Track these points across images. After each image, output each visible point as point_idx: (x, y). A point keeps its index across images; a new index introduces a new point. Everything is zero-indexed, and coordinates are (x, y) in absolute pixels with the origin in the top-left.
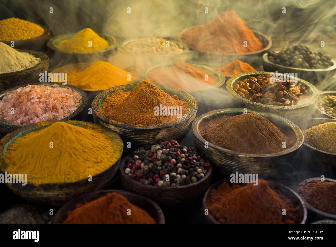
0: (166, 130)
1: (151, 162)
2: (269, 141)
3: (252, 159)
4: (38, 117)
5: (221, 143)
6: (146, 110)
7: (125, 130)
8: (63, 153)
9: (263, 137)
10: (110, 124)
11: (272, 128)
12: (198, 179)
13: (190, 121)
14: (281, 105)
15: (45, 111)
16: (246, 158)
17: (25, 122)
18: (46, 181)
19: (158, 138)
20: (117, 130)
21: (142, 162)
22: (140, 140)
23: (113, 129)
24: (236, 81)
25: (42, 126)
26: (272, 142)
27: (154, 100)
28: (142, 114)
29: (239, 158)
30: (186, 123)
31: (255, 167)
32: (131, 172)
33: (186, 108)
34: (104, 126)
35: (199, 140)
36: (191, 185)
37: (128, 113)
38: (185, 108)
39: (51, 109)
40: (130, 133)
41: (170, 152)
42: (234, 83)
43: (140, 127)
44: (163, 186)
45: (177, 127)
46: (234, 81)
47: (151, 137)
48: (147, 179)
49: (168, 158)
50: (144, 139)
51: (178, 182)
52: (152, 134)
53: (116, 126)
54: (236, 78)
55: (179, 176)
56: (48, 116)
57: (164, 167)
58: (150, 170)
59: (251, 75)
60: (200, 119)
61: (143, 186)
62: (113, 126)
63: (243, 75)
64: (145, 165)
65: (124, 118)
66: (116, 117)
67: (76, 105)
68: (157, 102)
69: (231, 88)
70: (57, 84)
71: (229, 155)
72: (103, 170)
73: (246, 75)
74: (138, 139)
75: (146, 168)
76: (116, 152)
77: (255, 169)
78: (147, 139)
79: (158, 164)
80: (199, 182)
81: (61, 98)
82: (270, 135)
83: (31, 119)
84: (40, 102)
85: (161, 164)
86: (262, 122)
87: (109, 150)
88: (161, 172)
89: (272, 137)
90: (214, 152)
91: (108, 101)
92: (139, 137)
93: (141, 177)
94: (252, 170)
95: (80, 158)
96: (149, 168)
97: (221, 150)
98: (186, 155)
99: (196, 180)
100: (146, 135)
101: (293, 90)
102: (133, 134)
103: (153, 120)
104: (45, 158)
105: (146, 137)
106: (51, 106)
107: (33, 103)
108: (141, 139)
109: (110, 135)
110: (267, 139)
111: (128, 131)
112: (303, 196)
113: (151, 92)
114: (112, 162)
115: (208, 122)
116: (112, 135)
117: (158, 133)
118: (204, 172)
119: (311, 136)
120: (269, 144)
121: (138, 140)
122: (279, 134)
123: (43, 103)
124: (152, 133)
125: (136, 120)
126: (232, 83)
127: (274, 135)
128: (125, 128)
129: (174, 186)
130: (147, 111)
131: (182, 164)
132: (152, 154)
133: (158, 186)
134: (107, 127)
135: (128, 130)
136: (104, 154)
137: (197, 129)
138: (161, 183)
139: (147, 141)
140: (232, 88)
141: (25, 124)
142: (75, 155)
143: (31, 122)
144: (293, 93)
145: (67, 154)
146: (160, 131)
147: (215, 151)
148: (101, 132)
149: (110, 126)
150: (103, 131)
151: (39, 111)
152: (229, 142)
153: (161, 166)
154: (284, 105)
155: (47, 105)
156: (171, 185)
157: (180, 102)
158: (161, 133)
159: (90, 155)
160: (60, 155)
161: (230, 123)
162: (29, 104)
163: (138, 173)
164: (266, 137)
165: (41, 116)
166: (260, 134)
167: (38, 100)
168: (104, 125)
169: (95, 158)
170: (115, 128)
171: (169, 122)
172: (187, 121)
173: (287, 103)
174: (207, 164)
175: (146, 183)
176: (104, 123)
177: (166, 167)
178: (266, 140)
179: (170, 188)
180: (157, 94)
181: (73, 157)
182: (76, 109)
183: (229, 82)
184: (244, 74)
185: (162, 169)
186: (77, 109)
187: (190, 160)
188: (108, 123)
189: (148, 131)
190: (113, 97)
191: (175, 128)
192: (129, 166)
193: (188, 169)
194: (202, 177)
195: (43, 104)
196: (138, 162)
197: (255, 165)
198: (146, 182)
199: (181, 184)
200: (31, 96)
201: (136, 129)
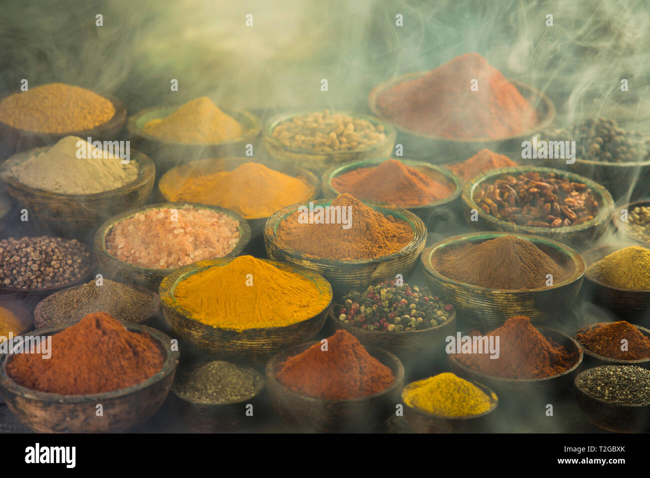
0: (385, 265)
1: (373, 303)
2: (534, 273)
3: (510, 295)
4: (189, 255)
5: (467, 280)
6: (351, 238)
7: (327, 266)
8: (259, 295)
9: (525, 268)
10: (304, 259)
11: (540, 255)
12: (439, 322)
13: (418, 252)
14: (546, 226)
15: (196, 247)
16: (502, 295)
17: (171, 264)
18: (250, 326)
19: (374, 277)
20: (315, 267)
21: (361, 305)
22: (348, 281)
23: (308, 266)
24: (481, 184)
25: (205, 267)
26: (538, 275)
27: (361, 223)
28: (346, 243)
29: (493, 295)
30: (413, 255)
31: (516, 308)
32: (347, 319)
33: (410, 233)
34: (294, 264)
35: (434, 277)
36: (430, 329)
37: (325, 243)
38: (408, 234)
39: (204, 242)
40: (334, 271)
41: (398, 291)
42: (476, 188)
43: (347, 261)
44: (394, 330)
45: (400, 261)
46: (476, 185)
47: (364, 275)
48: (372, 323)
49: (397, 298)
50: (355, 278)
51: (414, 326)
52: (367, 271)
53: (312, 261)
54: (481, 178)
55: (414, 319)
56: (202, 254)
57: (392, 309)
58: (374, 313)
59: (508, 174)
60: (432, 250)
61: (368, 332)
62: (309, 262)
63: (493, 172)
64: (366, 307)
65: (320, 251)
66: (306, 250)
67: (234, 236)
68: (366, 226)
69: (470, 197)
70: (189, 205)
71: (479, 292)
72: (316, 314)
73: (499, 172)
74: (346, 278)
75: (369, 311)
76: (324, 293)
77: (516, 310)
78: (359, 279)
79: (384, 305)
80: (440, 326)
81: (211, 226)
82: (536, 266)
83: (179, 260)
84: (186, 233)
85: (388, 305)
86: (524, 247)
87: (313, 292)
88: (389, 315)
89: (539, 268)
90: (458, 291)
91: (285, 228)
92: (347, 276)
93: (364, 323)
94: (512, 312)
95: (282, 300)
96: (373, 311)
97: (467, 286)
98: (419, 295)
99: (436, 323)
100: (358, 273)
101: (569, 202)
102: (338, 272)
103: (364, 251)
104: (236, 302)
105: (358, 275)
106: (202, 238)
107: (176, 236)
108: (350, 278)
109: (307, 275)
110: (532, 270)
111: (333, 268)
112: (582, 342)
113: (356, 211)
114: (324, 305)
115: (444, 254)
116: (311, 274)
117: (375, 268)
118: (447, 315)
119: (603, 268)
120: (535, 277)
121: (346, 281)
122: (550, 264)
123: (190, 234)
124: (366, 268)
125: (339, 253)
126: (474, 188)
127: (541, 266)
128: (327, 264)
129: (409, 330)
130: (353, 240)
131: (416, 305)
132: (373, 294)
133: (388, 331)
134: (298, 264)
135: (331, 266)
136: (307, 297)
137: (429, 262)
138: (391, 327)
139: (359, 282)
140: (472, 198)
141: (172, 268)
142: (275, 297)
143: (180, 263)
144: (570, 207)
145: (265, 295)
146: (377, 266)
147: (458, 289)
148: (292, 271)
149: (305, 262)
150: (295, 270)
151: (189, 247)
152: (478, 278)
153: (389, 307)
154: (551, 227)
155: (195, 237)
156: (404, 330)
157: (398, 225)
158: (379, 268)
159: (291, 297)
160: (256, 298)
161: (478, 251)
162: (170, 236)
163: (358, 318)
164: (529, 267)
165: (192, 254)
166: (522, 264)
167: (182, 231)
168: (293, 262)
169: (299, 301)
170: (312, 265)
171: (387, 254)
172: (414, 252)
173: (555, 223)
174: (448, 306)
175: (372, 329)
176: (294, 259)
177: (395, 309)
178: (530, 273)
179: (404, 332)
180: (366, 214)
181: (274, 300)
182: (237, 240)
183: (468, 187)
184: (496, 172)
185: (391, 311)
186: (240, 242)
187: (426, 300)
188: (300, 259)
189: (360, 267)
190: (291, 223)
191: (398, 261)
192: (343, 312)
193: (424, 311)
194: (444, 321)
195: (191, 236)
196: (355, 306)
197: (516, 306)
198: (372, 327)
199: (417, 328)
200: (171, 225)
201: (344, 264)
